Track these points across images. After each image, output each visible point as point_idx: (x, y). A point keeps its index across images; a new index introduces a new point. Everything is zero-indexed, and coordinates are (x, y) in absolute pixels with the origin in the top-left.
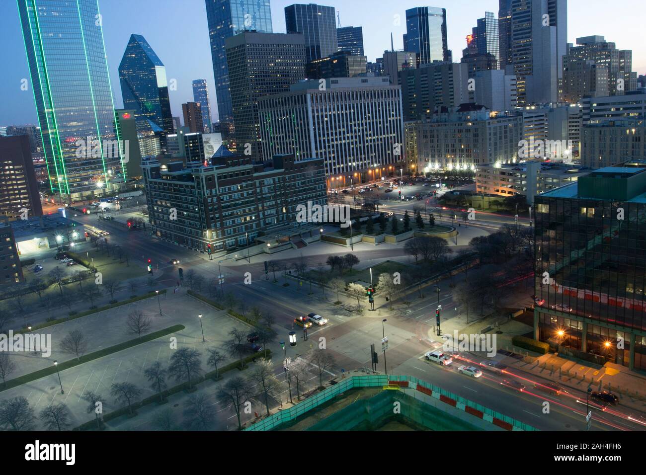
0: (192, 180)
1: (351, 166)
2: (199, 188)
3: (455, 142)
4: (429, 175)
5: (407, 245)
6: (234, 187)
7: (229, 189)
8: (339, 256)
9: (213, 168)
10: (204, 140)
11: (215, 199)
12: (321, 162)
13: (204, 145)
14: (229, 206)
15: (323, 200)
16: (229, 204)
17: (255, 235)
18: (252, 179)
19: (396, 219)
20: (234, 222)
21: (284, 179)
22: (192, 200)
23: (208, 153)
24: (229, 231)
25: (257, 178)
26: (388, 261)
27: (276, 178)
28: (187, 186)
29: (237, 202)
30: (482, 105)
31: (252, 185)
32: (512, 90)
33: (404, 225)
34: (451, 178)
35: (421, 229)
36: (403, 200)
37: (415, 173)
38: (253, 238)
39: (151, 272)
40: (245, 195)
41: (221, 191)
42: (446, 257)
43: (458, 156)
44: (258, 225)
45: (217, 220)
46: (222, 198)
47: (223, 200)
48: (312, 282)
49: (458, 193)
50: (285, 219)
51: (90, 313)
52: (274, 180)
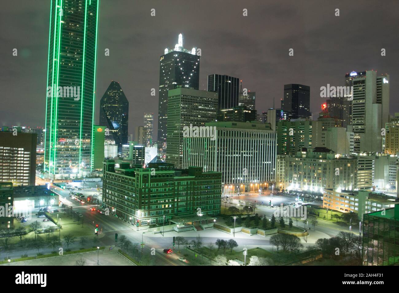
0: (134, 176)
1: (239, 180)
2: (138, 182)
3: (311, 172)
4: (291, 192)
5: (272, 238)
6: (161, 184)
7: (157, 185)
8: (225, 240)
9: (148, 170)
10: (146, 151)
11: (147, 190)
12: (220, 174)
13: (146, 154)
14: (155, 196)
15: (218, 200)
16: (155, 194)
17: (170, 218)
18: (173, 180)
19: (266, 219)
20: (157, 207)
21: (194, 183)
22: (132, 189)
23: (147, 160)
24: (153, 213)
25: (177, 180)
26: (258, 248)
27: (189, 182)
28: (130, 179)
29: (161, 194)
30: (331, 149)
31: (172, 184)
32: (351, 142)
33: (271, 224)
34: (306, 196)
35: (283, 228)
36: (272, 207)
37: (282, 189)
38: (168, 220)
39: (96, 234)
40: (167, 190)
41: (152, 186)
42: (299, 251)
43: (312, 181)
44: (173, 211)
45: (146, 204)
46: (151, 190)
47: (152, 191)
48: (204, 256)
49: (310, 206)
50: (191, 210)
51: (51, 256)
52: (187, 183)
